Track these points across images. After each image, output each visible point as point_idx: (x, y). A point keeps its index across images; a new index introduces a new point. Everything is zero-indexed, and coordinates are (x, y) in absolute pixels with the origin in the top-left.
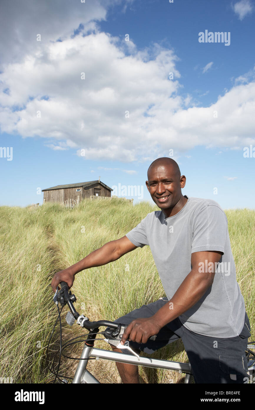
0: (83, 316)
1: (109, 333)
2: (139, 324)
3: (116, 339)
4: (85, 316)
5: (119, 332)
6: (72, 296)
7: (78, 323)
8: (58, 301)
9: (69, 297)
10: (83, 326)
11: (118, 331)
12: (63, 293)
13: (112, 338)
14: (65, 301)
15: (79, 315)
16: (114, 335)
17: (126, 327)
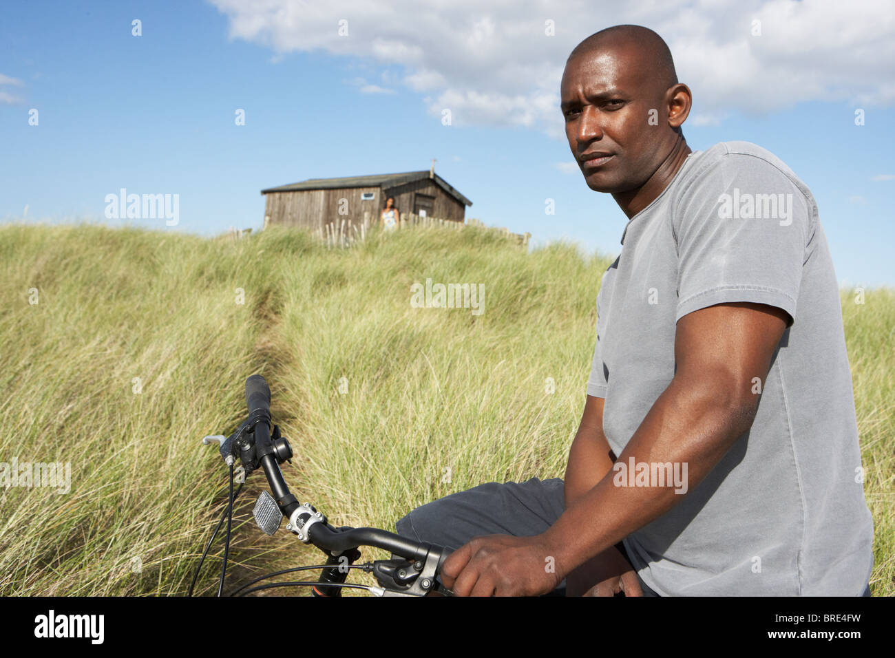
0: (310, 509)
1: (388, 569)
2: (491, 551)
3: (408, 591)
4: (314, 510)
5: (421, 572)
6: (279, 443)
7: (294, 529)
8: (235, 455)
9: (270, 445)
10: (306, 539)
11: (415, 568)
12: (252, 430)
13: (397, 585)
14: (255, 458)
15: (295, 504)
16: (402, 576)
17: (444, 558)
